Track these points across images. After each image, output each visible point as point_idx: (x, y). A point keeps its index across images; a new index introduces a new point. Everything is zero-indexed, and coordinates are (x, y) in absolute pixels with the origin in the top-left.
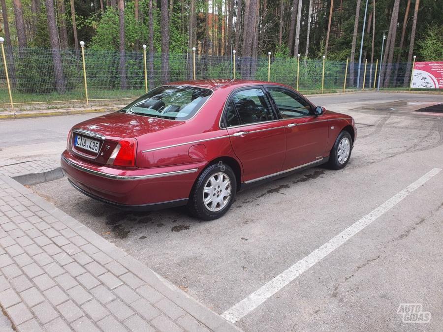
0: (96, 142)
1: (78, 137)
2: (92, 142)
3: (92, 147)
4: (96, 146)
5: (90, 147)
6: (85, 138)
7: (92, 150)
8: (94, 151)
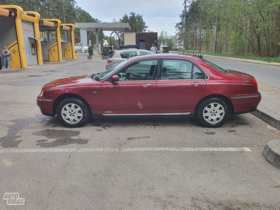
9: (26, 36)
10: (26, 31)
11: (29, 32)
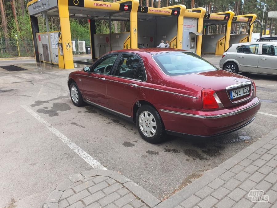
0: (246, 88)
1: (232, 92)
2: (244, 89)
3: (245, 92)
4: (248, 90)
5: (244, 93)
6: (238, 90)
7: (245, 94)
8: (247, 93)
9: (187, 31)
10: (188, 27)
11: (191, 27)
